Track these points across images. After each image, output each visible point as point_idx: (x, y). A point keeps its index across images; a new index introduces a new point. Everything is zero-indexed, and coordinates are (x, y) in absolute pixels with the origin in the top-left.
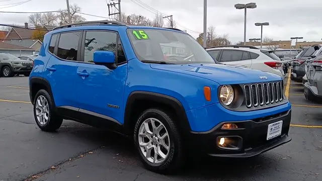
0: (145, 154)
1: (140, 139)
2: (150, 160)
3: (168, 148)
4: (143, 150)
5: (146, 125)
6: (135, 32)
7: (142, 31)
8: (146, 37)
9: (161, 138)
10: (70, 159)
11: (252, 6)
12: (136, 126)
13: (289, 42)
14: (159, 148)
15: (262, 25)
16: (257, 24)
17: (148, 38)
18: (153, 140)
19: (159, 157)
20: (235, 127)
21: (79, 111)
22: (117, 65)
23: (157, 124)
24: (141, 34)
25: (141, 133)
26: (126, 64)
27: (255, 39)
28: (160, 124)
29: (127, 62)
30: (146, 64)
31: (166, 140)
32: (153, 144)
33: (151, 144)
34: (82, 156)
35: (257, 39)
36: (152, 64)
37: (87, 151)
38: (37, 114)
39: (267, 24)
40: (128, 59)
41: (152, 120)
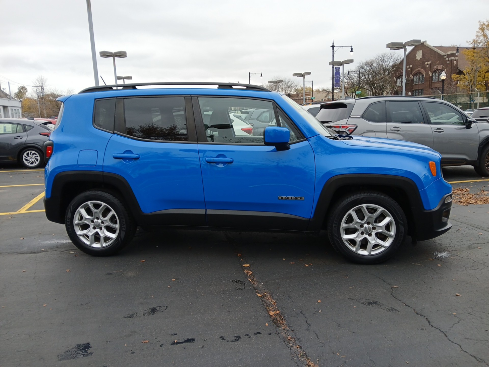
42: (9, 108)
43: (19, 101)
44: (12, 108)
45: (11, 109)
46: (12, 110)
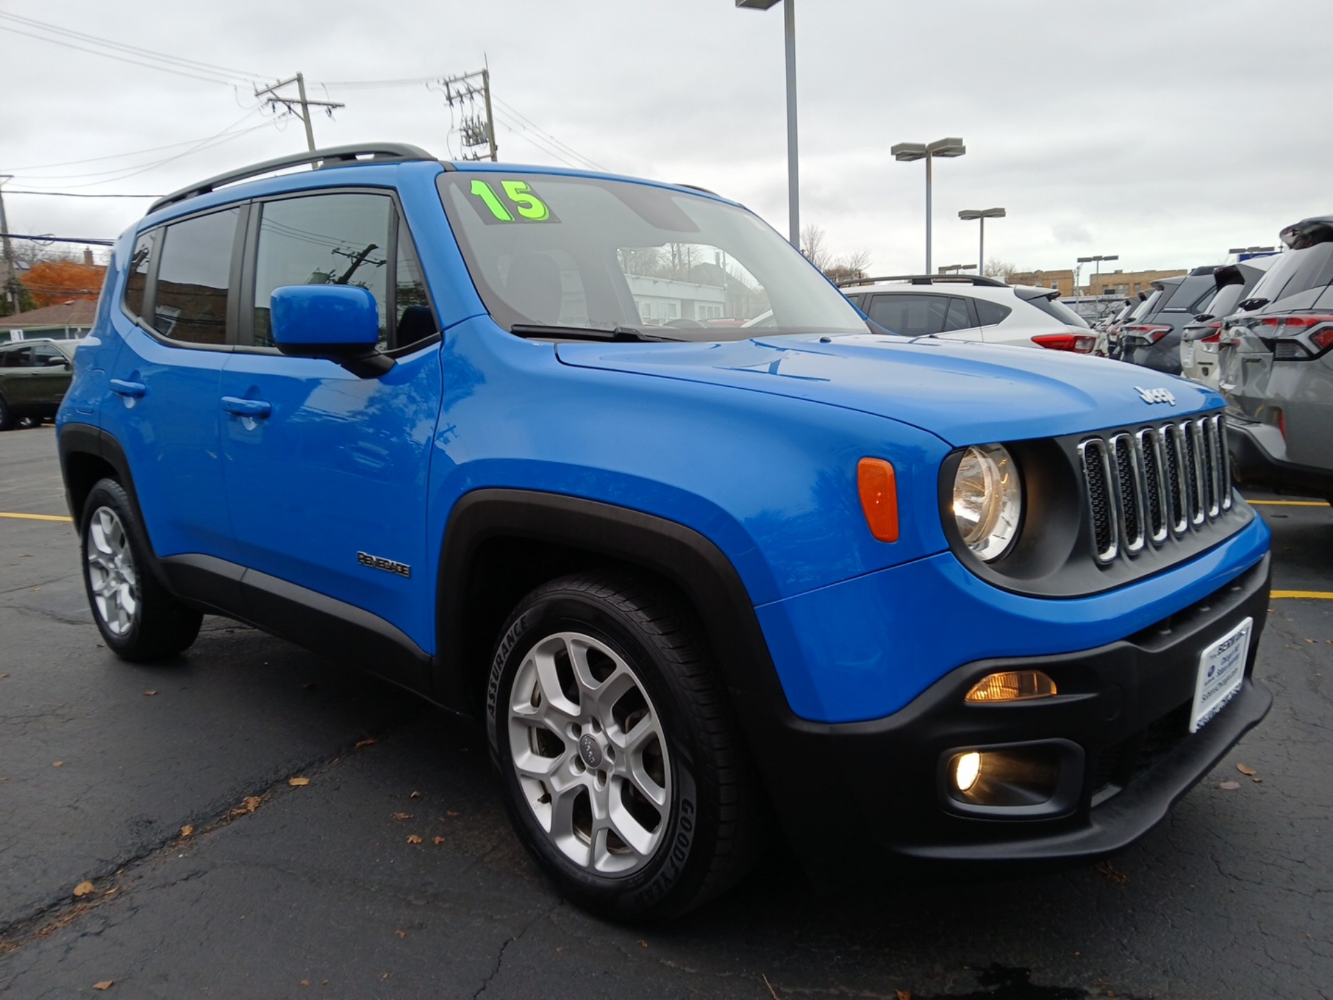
0: (544, 816)
1: (517, 736)
2: (574, 848)
3: (660, 798)
4: (532, 794)
5: (544, 668)
6: (479, 188)
7: (521, 185)
8: (537, 211)
9: (621, 741)
10: (187, 830)
11: (950, 148)
12: (497, 670)
13: (1067, 276)
14: (615, 792)
15: (981, 215)
16: (966, 215)
17: (553, 219)
18: (582, 747)
19: (616, 842)
20: (1043, 688)
21: (247, 580)
22: (395, 356)
23: (599, 666)
24: (513, 196)
25: (521, 707)
26: (437, 346)
27: (958, 267)
28: (612, 666)
29: (442, 338)
30: (536, 342)
31: (648, 754)
32: (581, 766)
33: (573, 770)
34: (252, 803)
35: (966, 267)
36: (565, 346)
37: (283, 772)
38: (97, 585)
39: (998, 213)
40: (446, 323)
41: (576, 643)
42: (697, 306)
43: (722, 290)
44: (703, 304)
45: (700, 307)
46: (702, 308)
